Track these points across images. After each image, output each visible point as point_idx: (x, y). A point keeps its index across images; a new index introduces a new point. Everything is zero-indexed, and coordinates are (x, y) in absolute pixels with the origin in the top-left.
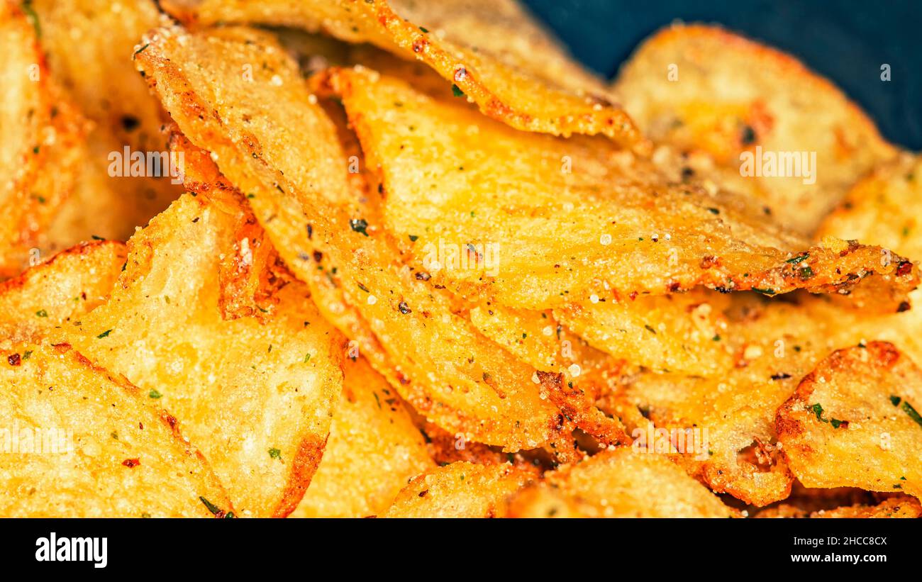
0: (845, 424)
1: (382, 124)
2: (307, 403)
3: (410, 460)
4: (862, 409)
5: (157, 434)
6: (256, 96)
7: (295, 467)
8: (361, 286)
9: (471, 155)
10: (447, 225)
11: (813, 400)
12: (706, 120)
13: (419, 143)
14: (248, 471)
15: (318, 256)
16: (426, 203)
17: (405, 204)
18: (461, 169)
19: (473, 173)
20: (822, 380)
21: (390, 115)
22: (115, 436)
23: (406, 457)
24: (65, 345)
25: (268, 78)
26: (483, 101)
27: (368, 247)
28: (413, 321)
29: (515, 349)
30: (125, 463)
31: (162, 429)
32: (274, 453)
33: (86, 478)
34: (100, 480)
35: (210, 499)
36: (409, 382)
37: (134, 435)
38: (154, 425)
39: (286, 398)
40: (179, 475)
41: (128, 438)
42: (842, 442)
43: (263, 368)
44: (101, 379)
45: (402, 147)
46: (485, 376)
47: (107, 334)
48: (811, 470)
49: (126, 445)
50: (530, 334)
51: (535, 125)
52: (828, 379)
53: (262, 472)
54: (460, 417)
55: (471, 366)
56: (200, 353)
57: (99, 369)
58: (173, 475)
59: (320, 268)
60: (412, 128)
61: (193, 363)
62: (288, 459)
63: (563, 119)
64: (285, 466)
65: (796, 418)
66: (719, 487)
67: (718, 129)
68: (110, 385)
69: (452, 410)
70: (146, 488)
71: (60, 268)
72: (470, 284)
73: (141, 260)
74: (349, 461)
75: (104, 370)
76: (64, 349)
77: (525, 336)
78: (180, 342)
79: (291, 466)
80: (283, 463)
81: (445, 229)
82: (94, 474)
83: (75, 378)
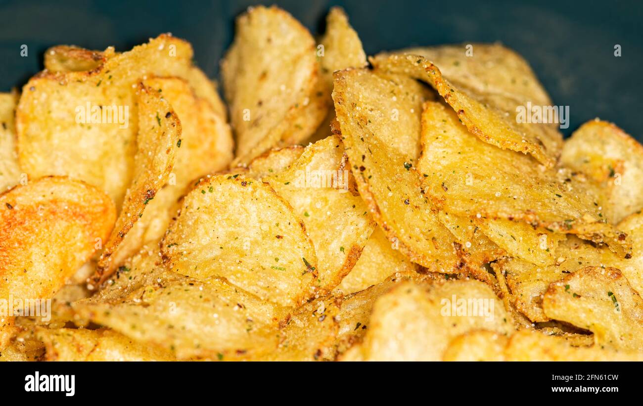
0: (579, 296)
1: (434, 127)
2: (359, 231)
3: (406, 268)
4: (591, 293)
5: (296, 229)
6: (380, 102)
7: (348, 257)
8: (388, 188)
9: (467, 149)
10: (442, 174)
11: (569, 283)
12: (598, 163)
13: (446, 138)
14: (331, 253)
15: (363, 169)
16: (439, 164)
17: (430, 161)
18: (459, 153)
19: (463, 155)
20: (578, 276)
21: (438, 125)
22: (277, 225)
23: (405, 267)
24: (268, 183)
25: (392, 97)
26: (469, 125)
27: (407, 174)
28: (408, 208)
29: (452, 231)
30: (276, 237)
31: (298, 227)
32: (342, 249)
33: (260, 239)
34: (264, 240)
35: (308, 260)
36: (389, 230)
37: (286, 227)
38: (295, 225)
39: (352, 228)
40: (299, 247)
41: (283, 228)
42: (574, 303)
43: (349, 214)
44: (278, 201)
45: (437, 138)
46: (433, 239)
47: (288, 183)
48: (552, 310)
49: (281, 230)
50: (460, 227)
51: (491, 141)
52: (581, 277)
53: (336, 255)
54: (409, 250)
55: (429, 233)
56: (330, 202)
57: (278, 197)
58: (296, 247)
59: (362, 174)
60: (445, 132)
61: (326, 205)
62: (347, 253)
63: (504, 142)
64: (345, 255)
65: (556, 288)
66: (520, 309)
67: (601, 168)
68: (282, 204)
69: (406, 247)
70: (282, 249)
71: (283, 154)
72: (436, 199)
73: (307, 157)
74: (383, 263)
75: (280, 197)
76: (266, 184)
77: (458, 227)
78: (323, 196)
79: (347, 256)
80: (344, 253)
81: (441, 175)
82: (263, 238)
83: (267, 198)
